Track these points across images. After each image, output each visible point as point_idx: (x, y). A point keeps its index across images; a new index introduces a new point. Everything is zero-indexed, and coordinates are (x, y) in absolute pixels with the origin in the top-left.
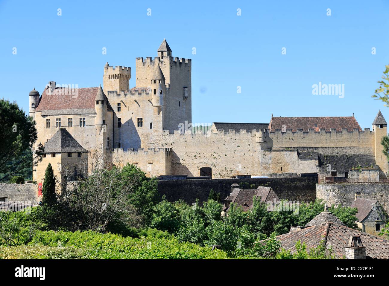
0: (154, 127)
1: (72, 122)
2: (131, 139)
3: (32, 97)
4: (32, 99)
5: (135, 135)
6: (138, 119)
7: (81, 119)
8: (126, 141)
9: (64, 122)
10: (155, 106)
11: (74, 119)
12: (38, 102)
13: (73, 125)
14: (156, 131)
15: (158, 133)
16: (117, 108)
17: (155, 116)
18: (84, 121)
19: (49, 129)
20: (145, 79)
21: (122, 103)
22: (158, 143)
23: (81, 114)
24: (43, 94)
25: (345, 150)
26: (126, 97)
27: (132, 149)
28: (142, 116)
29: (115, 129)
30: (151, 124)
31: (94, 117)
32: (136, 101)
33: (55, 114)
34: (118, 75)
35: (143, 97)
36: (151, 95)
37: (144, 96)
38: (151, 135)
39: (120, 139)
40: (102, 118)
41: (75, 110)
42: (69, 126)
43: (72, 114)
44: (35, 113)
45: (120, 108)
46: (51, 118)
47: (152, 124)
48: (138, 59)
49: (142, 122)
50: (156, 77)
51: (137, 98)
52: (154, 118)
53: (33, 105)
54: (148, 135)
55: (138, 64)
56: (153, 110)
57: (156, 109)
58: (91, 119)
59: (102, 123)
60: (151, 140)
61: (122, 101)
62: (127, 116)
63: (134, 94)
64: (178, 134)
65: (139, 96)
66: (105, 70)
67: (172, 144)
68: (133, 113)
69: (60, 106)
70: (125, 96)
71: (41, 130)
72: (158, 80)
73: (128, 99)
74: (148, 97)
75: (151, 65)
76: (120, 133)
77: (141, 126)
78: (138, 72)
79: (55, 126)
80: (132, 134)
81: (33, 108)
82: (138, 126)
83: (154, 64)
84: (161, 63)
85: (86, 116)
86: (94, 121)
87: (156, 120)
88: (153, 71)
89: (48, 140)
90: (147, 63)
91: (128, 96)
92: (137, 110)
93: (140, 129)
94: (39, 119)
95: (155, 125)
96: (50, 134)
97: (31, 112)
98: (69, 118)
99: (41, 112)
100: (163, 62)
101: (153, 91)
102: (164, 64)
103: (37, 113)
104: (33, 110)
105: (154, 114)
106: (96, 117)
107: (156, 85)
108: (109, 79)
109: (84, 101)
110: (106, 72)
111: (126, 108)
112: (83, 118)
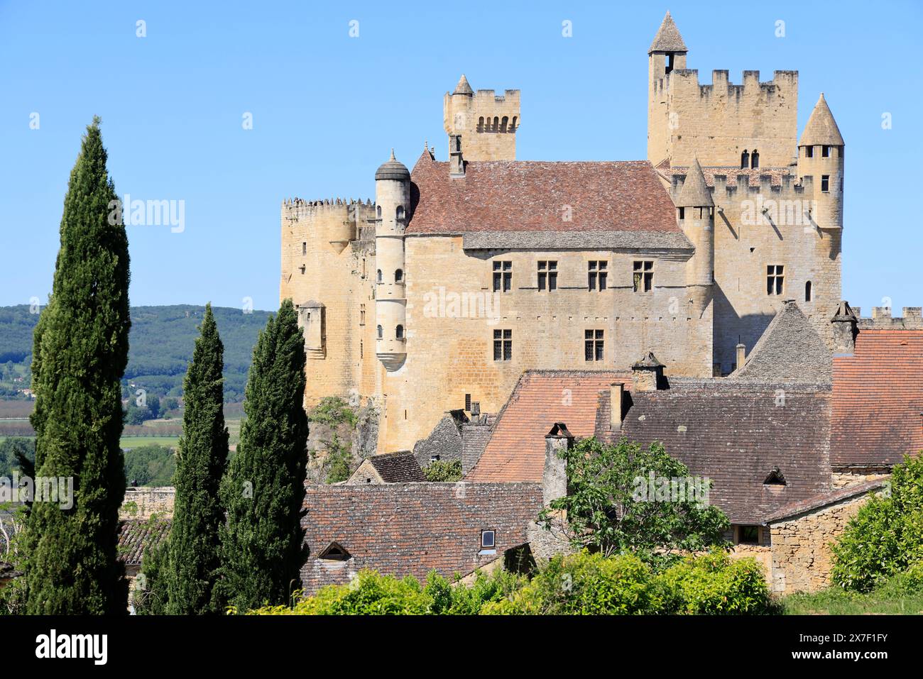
0: (817, 297)
1: (605, 274)
3: (399, 183)
4: (398, 192)
5: (758, 319)
7: (638, 265)
9: (571, 274)
10: (823, 230)
11: (614, 264)
12: (412, 202)
13: (609, 284)
14: (825, 310)
15: (829, 316)
17: (821, 259)
18: (649, 271)
19: (507, 297)
20: (707, 141)
23: (642, 250)
26: (734, 198)
28: (784, 260)
30: (808, 285)
31: (685, 259)
33: (532, 244)
34: (514, 119)
35: (787, 198)
36: (813, 195)
37: (790, 196)
40: (708, 265)
41: (611, 234)
42: (592, 286)
43: (607, 249)
44: (407, 239)
46: (518, 258)
47: (812, 287)
49: (780, 280)
50: (830, 137)
52: (817, 268)
53: (400, 212)
56: (815, 242)
58: (675, 266)
61: (720, 212)
62: (733, 259)
63: (758, 189)
65: (775, 195)
68: (752, 250)
70: (730, 195)
72: (833, 146)
73: (738, 205)
74: (802, 198)
75: (730, 94)
77: (778, 291)
79: (535, 285)
80: (750, 315)
81: (401, 221)
82: (770, 291)
83: (741, 93)
84: (766, 90)
85: (656, 257)
86: (684, 272)
87: (825, 274)
88: (738, 117)
89: (500, 331)
90: (715, 89)
91: (738, 195)
92: (768, 238)
93: (776, 301)
94: (440, 262)
95: (820, 289)
96: (513, 313)
97: (395, 235)
98: (594, 260)
99: (460, 236)
100: (777, 89)
101: (818, 182)
102: (779, 96)
103: (425, 239)
104: (398, 230)
105: (819, 256)
106: (691, 261)
107: (831, 161)
108: (479, 130)
109: (617, 206)
110: (468, 106)
111: (733, 231)
112: (645, 263)
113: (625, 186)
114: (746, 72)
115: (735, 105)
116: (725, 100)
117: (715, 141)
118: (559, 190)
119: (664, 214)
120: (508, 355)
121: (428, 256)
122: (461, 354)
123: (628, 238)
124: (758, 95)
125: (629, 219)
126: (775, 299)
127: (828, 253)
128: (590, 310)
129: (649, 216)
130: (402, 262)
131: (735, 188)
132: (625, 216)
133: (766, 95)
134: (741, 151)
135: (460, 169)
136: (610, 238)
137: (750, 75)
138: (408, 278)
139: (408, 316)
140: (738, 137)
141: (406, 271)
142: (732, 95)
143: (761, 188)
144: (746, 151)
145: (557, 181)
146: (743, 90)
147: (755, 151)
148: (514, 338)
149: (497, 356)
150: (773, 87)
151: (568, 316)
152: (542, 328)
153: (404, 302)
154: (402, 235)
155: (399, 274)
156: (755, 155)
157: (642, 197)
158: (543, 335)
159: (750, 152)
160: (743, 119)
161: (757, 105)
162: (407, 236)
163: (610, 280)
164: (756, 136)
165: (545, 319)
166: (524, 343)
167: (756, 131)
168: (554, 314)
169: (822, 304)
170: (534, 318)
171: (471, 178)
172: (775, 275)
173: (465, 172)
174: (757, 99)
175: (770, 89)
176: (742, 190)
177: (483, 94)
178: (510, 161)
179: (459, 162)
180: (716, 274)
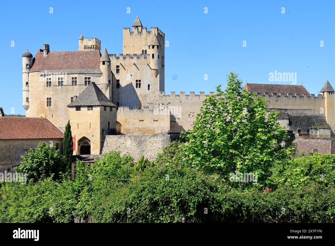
0: (152, 89)
1: (76, 81)
2: (130, 99)
3: (27, 58)
4: (27, 60)
5: (133, 95)
6: (137, 81)
7: (86, 78)
8: (125, 101)
10: (153, 69)
11: (79, 78)
12: (32, 63)
13: (77, 84)
14: (154, 92)
15: (155, 94)
16: (116, 70)
18: (89, 80)
19: (50, 88)
20: (132, 47)
21: (120, 66)
22: (156, 103)
23: (87, 74)
24: (36, 55)
25: (306, 112)
26: (125, 60)
27: (138, 107)
28: (141, 78)
29: (114, 90)
30: (149, 85)
31: (100, 76)
32: (135, 64)
34: (94, 45)
35: (142, 61)
36: (149, 59)
37: (142, 60)
38: (149, 96)
39: (118, 99)
40: (108, 78)
41: (79, 70)
42: (73, 85)
43: (77, 74)
44: (29, 73)
45: (119, 70)
47: (150, 86)
48: (126, 29)
49: (140, 84)
50: (155, 43)
51: (136, 62)
52: (152, 80)
53: (27, 66)
54: (146, 96)
55: (125, 34)
57: (154, 71)
58: (97, 78)
59: (108, 83)
60: (148, 100)
61: (121, 64)
62: (125, 78)
63: (133, 58)
64: (174, 95)
65: (138, 59)
66: (80, 41)
67: (168, 104)
68: (131, 75)
69: (59, 66)
70: (124, 60)
71: (38, 89)
72: (156, 45)
73: (127, 63)
74: (146, 60)
75: (138, 34)
76: (118, 93)
77: (139, 87)
78: (124, 41)
79: (57, 85)
80: (131, 94)
81: (28, 68)
82: (137, 87)
83: (141, 34)
84: (148, 33)
85: (91, 76)
86: (100, 80)
87: (154, 82)
88: (141, 40)
89: (48, 98)
90: (134, 33)
91: (127, 60)
92: (136, 72)
93: (138, 90)
94: (36, 79)
95: (152, 87)
96: (51, 93)
97: (26, 72)
98: (73, 77)
99: (39, 71)
100: (151, 32)
101: (151, 56)
102: (152, 34)
103: (33, 73)
104: (27, 71)
105: (152, 77)
106: (102, 77)
107: (154, 50)
108: (85, 49)
109: (85, 62)
110: (82, 43)
111: (125, 70)
112: (88, 78)
113: (90, 57)
115: (140, 37)
116: (137, 36)
117: (134, 47)
118: (71, 59)
119: (98, 64)
120: (50, 105)
121: (34, 78)
122: (40, 105)
123: (84, 71)
125: (88, 66)
128: (72, 92)
129: (93, 65)
130: (28, 80)
131: (126, 58)
134: (142, 50)
135: (46, 54)
136: (79, 71)
137: (144, 29)
138: (29, 84)
139: (30, 95)
140: (141, 46)
141: (29, 82)
143: (134, 58)
144: (143, 50)
145: (72, 56)
147: (146, 50)
148: (52, 100)
149: (47, 106)
151: (66, 93)
152: (59, 97)
153: (28, 91)
154: (28, 72)
155: (27, 83)
156: (146, 51)
158: (60, 99)
159: (144, 50)
160: (142, 41)
161: (146, 37)
162: (29, 72)
163: (78, 83)
164: (146, 46)
165: (60, 94)
166: (54, 101)
167: (146, 44)
168: (62, 93)
170: (57, 94)
171: (49, 56)
172: (138, 82)
173: (47, 54)
174: (146, 35)
175: (149, 32)
176: (128, 58)
177: (86, 39)
178: (61, 51)
179: (46, 52)
180: (120, 82)
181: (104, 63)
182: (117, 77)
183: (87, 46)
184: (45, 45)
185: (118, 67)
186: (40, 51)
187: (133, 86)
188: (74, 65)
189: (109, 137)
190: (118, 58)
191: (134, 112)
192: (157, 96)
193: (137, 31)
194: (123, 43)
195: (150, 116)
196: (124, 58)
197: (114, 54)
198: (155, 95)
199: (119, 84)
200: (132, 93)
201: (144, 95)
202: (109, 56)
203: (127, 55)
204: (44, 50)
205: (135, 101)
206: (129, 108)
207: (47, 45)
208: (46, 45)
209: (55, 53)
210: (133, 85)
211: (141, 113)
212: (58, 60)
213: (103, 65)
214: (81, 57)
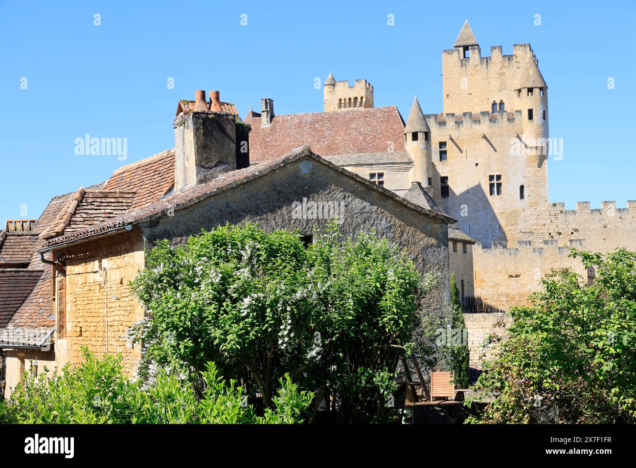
0: (529, 196)
2: (475, 224)
5: (484, 213)
6: (491, 178)
7: (372, 175)
8: (462, 228)
14: (534, 205)
15: (538, 209)
16: (439, 154)
17: (531, 169)
18: (381, 180)
20: (465, 97)
22: (540, 231)
23: (374, 164)
26: (461, 128)
28: (501, 171)
30: (522, 188)
31: (407, 170)
32: (485, 137)
34: (362, 98)
35: (502, 127)
36: (521, 123)
37: (504, 125)
38: (523, 214)
40: (426, 173)
45: (445, 152)
47: (525, 189)
49: (499, 185)
50: (533, 81)
51: (488, 130)
52: (528, 175)
54: (515, 214)
55: (447, 65)
56: (525, 157)
58: (400, 175)
59: (426, 185)
60: (522, 226)
61: (451, 139)
62: (462, 171)
63: (479, 121)
64: (586, 211)
65: (492, 124)
66: (327, 89)
67: (572, 233)
68: (477, 164)
70: (458, 126)
72: (537, 88)
73: (465, 133)
74: (514, 126)
77: (498, 193)
78: (447, 81)
80: (477, 211)
82: (491, 193)
83: (489, 62)
84: (507, 59)
85: (385, 169)
86: (407, 179)
87: (534, 179)
88: (487, 78)
91: (464, 126)
92: (488, 155)
93: (496, 200)
95: (531, 190)
100: (514, 57)
101: (525, 114)
102: (516, 62)
105: (529, 166)
106: (411, 171)
107: (534, 99)
108: (340, 107)
109: (366, 137)
110: (332, 92)
111: (462, 152)
112: (378, 174)
113: (375, 123)
114: (492, 47)
115: (485, 70)
116: (478, 68)
117: (473, 96)
118: (330, 130)
119: (397, 140)
123: (367, 157)
124: (501, 62)
125: (373, 145)
126: (496, 199)
127: (536, 165)
131: (462, 122)
132: (370, 143)
133: (507, 62)
134: (491, 102)
135: (268, 121)
137: (495, 49)
140: (489, 92)
142: (483, 64)
143: (481, 121)
144: (495, 101)
145: (331, 124)
146: (490, 60)
147: (502, 101)
150: (511, 56)
156: (502, 104)
157: (385, 130)
159: (498, 102)
160: (492, 80)
161: (501, 69)
164: (502, 91)
167: (501, 87)
169: (534, 201)
171: (274, 126)
172: (495, 181)
173: (271, 123)
174: (500, 65)
175: (510, 57)
176: (467, 123)
177: (341, 84)
178: (303, 114)
179: (267, 116)
180: (450, 183)
181: (415, 136)
182: (443, 170)
183: (345, 99)
184: (266, 100)
185: (442, 144)
186: (253, 116)
187: (482, 192)
188: (338, 144)
189: (472, 319)
190: (442, 123)
191: (494, 255)
192: (543, 212)
193: (477, 56)
194: (444, 88)
195: (535, 264)
196: (458, 123)
197: (434, 115)
198: (538, 213)
199: (448, 186)
200: (480, 208)
201: (510, 211)
202: (425, 118)
203: (465, 114)
204: (263, 112)
205: (490, 227)
206: (481, 246)
207: (269, 99)
208: (268, 101)
209: (290, 117)
210: (483, 187)
211: (513, 256)
212: (298, 134)
213: (414, 142)
214: (353, 126)
